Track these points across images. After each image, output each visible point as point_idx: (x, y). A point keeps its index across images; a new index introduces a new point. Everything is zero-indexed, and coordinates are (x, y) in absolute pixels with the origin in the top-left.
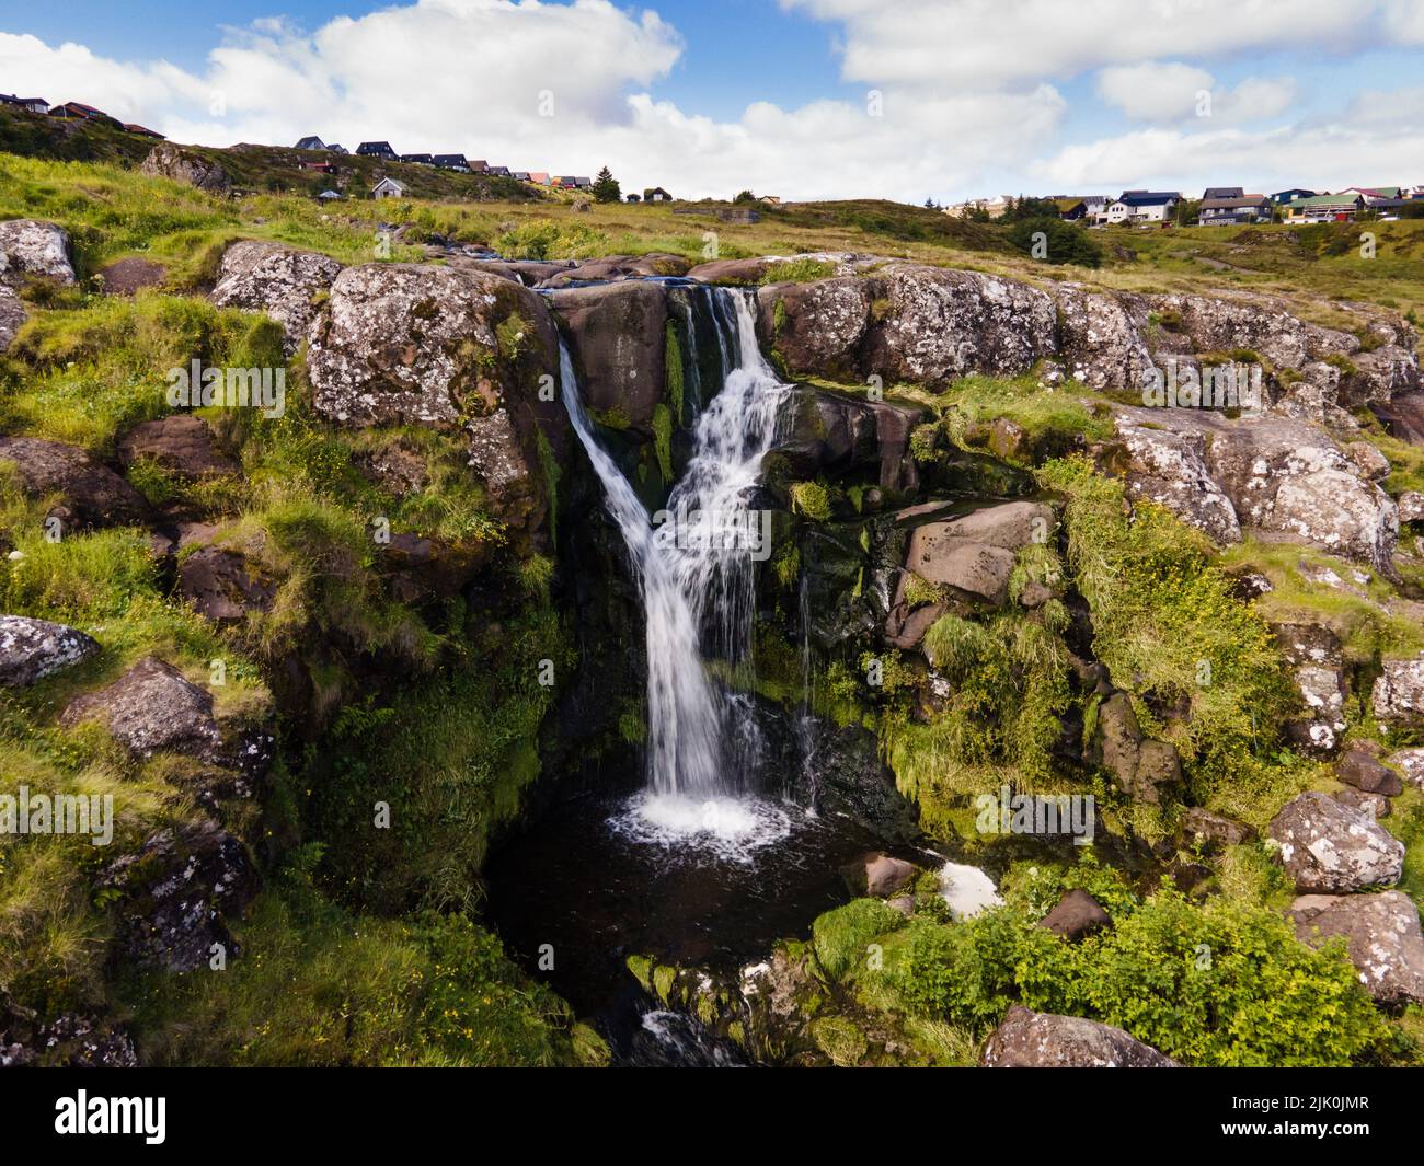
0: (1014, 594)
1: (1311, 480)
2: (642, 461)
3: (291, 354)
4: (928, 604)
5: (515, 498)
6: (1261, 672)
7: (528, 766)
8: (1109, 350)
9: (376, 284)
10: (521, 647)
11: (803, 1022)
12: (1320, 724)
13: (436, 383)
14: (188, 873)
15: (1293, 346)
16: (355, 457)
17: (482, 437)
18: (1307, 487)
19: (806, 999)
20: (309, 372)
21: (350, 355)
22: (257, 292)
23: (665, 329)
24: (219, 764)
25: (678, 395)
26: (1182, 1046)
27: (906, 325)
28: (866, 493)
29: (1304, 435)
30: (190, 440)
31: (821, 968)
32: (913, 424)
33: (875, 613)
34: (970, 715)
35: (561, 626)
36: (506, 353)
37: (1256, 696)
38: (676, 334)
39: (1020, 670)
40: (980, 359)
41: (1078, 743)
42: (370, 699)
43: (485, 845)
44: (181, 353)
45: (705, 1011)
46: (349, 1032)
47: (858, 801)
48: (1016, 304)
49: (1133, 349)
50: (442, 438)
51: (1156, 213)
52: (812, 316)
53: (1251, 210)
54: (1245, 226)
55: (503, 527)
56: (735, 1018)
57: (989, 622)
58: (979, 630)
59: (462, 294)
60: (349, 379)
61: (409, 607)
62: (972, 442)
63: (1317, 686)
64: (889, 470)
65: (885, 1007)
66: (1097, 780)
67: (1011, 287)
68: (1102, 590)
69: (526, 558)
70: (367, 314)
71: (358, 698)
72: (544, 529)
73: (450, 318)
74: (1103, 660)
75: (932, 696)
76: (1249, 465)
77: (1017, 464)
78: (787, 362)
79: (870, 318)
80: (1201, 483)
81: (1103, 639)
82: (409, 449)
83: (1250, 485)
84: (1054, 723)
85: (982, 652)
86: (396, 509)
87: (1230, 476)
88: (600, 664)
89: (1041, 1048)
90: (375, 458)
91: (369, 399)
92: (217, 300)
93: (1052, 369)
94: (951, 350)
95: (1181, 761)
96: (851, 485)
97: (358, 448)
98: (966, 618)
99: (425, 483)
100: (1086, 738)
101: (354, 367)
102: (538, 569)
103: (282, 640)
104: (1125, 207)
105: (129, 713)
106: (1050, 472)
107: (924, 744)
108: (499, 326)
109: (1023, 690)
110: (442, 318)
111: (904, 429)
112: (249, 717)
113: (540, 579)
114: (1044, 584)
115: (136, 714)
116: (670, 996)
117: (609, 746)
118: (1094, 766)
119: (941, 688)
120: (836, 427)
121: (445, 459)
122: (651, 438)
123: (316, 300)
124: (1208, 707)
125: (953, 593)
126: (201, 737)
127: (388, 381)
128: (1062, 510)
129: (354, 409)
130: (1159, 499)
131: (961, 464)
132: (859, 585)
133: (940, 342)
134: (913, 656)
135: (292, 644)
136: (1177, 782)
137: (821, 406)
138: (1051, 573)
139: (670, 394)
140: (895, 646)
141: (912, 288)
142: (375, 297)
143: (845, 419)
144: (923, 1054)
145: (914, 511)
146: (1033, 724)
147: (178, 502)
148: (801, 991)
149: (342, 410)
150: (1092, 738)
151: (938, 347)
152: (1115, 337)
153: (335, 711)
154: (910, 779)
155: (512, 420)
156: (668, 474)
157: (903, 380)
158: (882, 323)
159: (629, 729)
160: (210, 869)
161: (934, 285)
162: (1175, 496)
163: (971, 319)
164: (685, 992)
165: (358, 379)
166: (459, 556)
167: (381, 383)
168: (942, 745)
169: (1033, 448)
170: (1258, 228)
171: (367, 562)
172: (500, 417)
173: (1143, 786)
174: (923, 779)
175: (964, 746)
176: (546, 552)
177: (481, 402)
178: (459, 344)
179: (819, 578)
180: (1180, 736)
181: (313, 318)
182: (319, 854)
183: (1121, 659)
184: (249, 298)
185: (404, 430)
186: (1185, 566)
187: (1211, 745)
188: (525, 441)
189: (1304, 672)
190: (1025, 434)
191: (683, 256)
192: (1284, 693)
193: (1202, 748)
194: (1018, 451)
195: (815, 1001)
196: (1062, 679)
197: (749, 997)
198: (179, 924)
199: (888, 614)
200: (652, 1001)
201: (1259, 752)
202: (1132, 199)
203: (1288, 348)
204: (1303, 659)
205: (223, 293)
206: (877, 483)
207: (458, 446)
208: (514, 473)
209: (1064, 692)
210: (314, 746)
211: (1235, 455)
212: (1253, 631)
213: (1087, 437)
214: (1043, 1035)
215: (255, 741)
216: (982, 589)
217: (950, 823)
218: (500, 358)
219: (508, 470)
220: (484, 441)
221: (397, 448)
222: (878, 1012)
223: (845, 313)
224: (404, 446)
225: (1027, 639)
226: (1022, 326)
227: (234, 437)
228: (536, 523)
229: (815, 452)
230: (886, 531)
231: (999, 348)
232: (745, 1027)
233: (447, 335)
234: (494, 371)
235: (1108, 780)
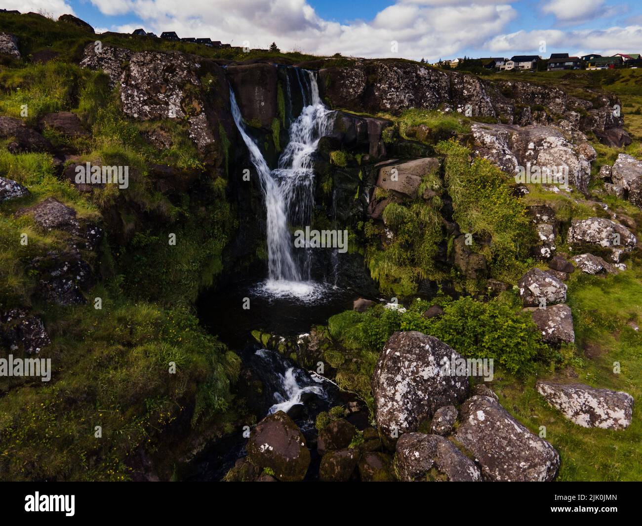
0: (420, 194)
1: (552, 151)
2: (266, 141)
3: (113, 88)
4: (384, 198)
5: (209, 152)
6: (521, 225)
7: (217, 266)
8: (472, 99)
9: (148, 58)
10: (214, 217)
11: (320, 353)
12: (545, 248)
13: (175, 101)
14: (65, 269)
15: (560, 103)
16: (141, 133)
17: (195, 125)
18: (550, 153)
19: (323, 345)
20: (121, 96)
21: (138, 89)
22: (99, 63)
23: (277, 84)
24: (79, 236)
25: (283, 114)
26: (464, 352)
27: (383, 86)
28: (363, 157)
29: (551, 132)
30: (69, 121)
31: (330, 335)
32: (384, 127)
33: (363, 204)
34: (401, 245)
35: (231, 209)
36: (205, 89)
37: (519, 235)
38: (282, 87)
39: (422, 225)
40: (415, 101)
41: (445, 255)
42: (148, 232)
43: (197, 294)
44: (65, 85)
45: (281, 349)
46: (131, 333)
47: (354, 281)
48: (432, 78)
49: (483, 98)
50: (178, 125)
51: (528, 65)
52: (342, 82)
53: (571, 64)
54: (568, 71)
55: (204, 164)
56: (293, 351)
57: (409, 206)
58: (405, 209)
59: (185, 63)
60: (138, 99)
61: (164, 194)
62: (408, 135)
63: (544, 232)
64: (373, 147)
65: (354, 348)
66: (452, 270)
67: (430, 71)
68: (458, 192)
69: (215, 179)
70: (145, 71)
71: (143, 231)
72: (222, 166)
73: (181, 73)
74: (457, 222)
75: (387, 239)
76: (527, 145)
77: (427, 143)
78: (332, 102)
79: (367, 83)
80: (504, 151)
81: (457, 213)
82: (164, 130)
83: (527, 154)
84: (435, 247)
85: (406, 218)
86: (159, 155)
87: (519, 150)
88: (248, 226)
89: (402, 342)
90: (150, 134)
91: (146, 108)
92: (82, 66)
93: (447, 107)
94: (403, 97)
95: (487, 262)
96: (357, 153)
97: (143, 129)
98: (399, 204)
99: (171, 145)
100: (448, 253)
101: (140, 94)
102: (219, 183)
103: (109, 201)
104: (513, 63)
105: (42, 214)
106: (441, 146)
107: (382, 258)
108: (202, 77)
109: (423, 234)
110: (177, 73)
111: (379, 129)
112: (91, 220)
113: (220, 186)
114: (433, 190)
115: (44, 214)
116: (268, 344)
117: (252, 261)
118: (451, 264)
119: (390, 235)
120: (350, 128)
121: (179, 134)
122: (271, 132)
123: (123, 65)
124: (498, 239)
125: (394, 193)
126: (71, 224)
127: (155, 100)
128: (443, 161)
129: (140, 112)
130: (486, 157)
131: (403, 144)
132: (358, 193)
133: (398, 93)
134: (378, 221)
135: (113, 202)
136: (484, 269)
137: (344, 119)
138: (436, 185)
139: (279, 114)
140: (371, 217)
141: (386, 69)
142: (148, 64)
143: (354, 124)
144: (367, 362)
145: (382, 163)
146: (427, 248)
147: (64, 146)
148: (321, 343)
149: (135, 113)
150: (451, 253)
151: (397, 95)
152: (475, 93)
153: (132, 234)
154: (376, 273)
155: (207, 118)
156: (278, 148)
157: (382, 110)
158: (373, 85)
159: (259, 254)
160: (74, 270)
161: (395, 68)
162: (493, 156)
163: (411, 84)
164: (274, 342)
165: (142, 99)
166: (185, 174)
167: (150, 101)
168: (390, 258)
169: (434, 136)
170: (573, 72)
171: (146, 174)
172: (202, 116)
173: (470, 272)
174: (382, 273)
175: (398, 258)
176: (223, 176)
177: (194, 110)
178: (184, 84)
179: (341, 190)
180: (486, 252)
181: (122, 73)
182: (122, 279)
183: (464, 221)
184: (95, 66)
185: (162, 122)
186: (493, 183)
187: (499, 255)
188: (213, 128)
189: (540, 226)
190: (430, 130)
191: (290, 60)
192: (531, 235)
193: (495, 256)
194: (427, 138)
195: (326, 345)
196: (439, 229)
197: (299, 344)
198: (62, 287)
199: (369, 205)
200: (260, 346)
201: (519, 259)
202: (517, 59)
203: (558, 104)
204: (540, 220)
205: (84, 63)
206: (368, 153)
207: (185, 129)
208: (209, 141)
209: (440, 235)
210: (124, 248)
211: (521, 141)
212: (519, 209)
213: (456, 132)
214: (403, 338)
215: (94, 229)
216: (406, 191)
217: (391, 289)
218: (202, 91)
219: (206, 140)
220: (196, 127)
221: (159, 129)
222: (351, 349)
223: (356, 80)
224: (162, 129)
225: (425, 213)
226: (434, 87)
227: (89, 121)
228: (219, 163)
229: (340, 137)
230: (370, 171)
231: (424, 97)
232: (297, 355)
233: (179, 80)
234: (199, 96)
235: (457, 270)
